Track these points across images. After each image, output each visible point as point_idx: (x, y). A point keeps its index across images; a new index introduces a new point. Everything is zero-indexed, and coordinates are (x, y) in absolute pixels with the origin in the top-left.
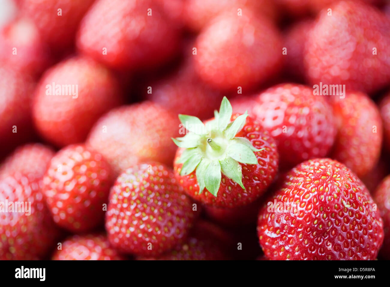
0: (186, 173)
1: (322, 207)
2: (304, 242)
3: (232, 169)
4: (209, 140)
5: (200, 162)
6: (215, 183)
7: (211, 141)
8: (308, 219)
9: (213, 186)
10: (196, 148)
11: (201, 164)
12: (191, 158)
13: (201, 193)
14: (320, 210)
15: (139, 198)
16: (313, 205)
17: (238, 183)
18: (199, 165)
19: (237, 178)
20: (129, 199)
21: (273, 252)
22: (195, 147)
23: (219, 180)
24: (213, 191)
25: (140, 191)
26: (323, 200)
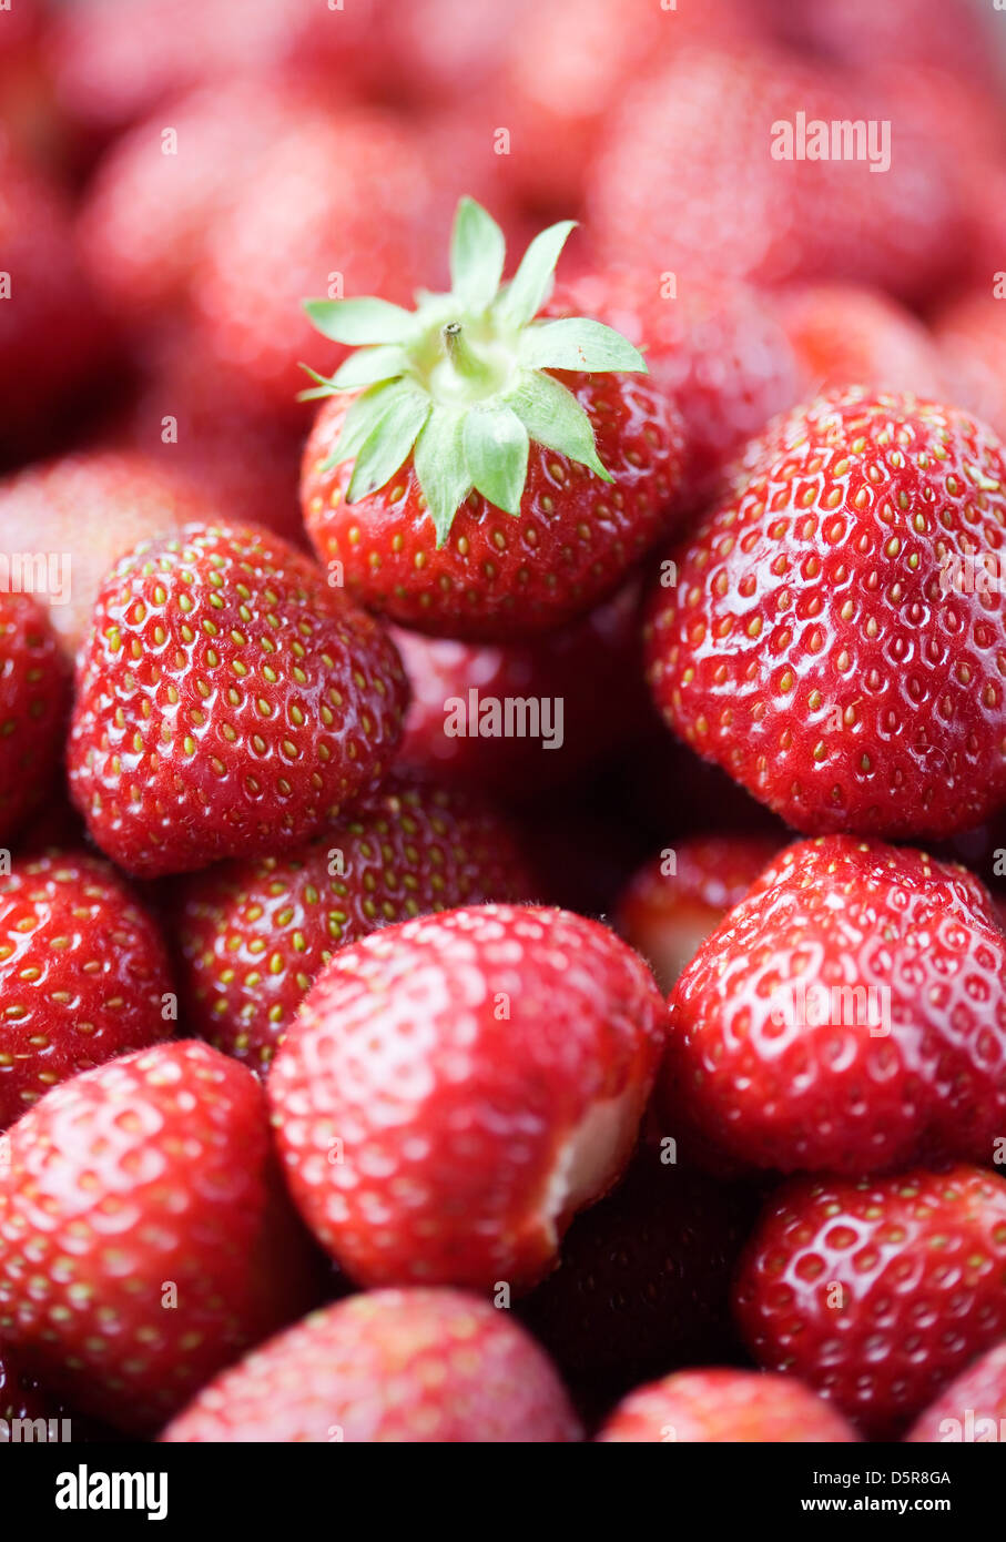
0: (372, 486)
1: (902, 494)
2: (865, 630)
3: (554, 416)
4: (449, 328)
5: (427, 421)
6: (509, 461)
7: (459, 330)
8: (863, 541)
9: (499, 476)
10: (397, 379)
11: (434, 424)
12: (387, 419)
13: (445, 540)
14: (899, 504)
15: (208, 612)
16: (869, 489)
17: (583, 461)
18: (422, 431)
19: (579, 444)
20: (169, 623)
21: (748, 708)
22: (393, 374)
23: (520, 447)
24: (504, 496)
25: (207, 589)
26: (903, 465)
